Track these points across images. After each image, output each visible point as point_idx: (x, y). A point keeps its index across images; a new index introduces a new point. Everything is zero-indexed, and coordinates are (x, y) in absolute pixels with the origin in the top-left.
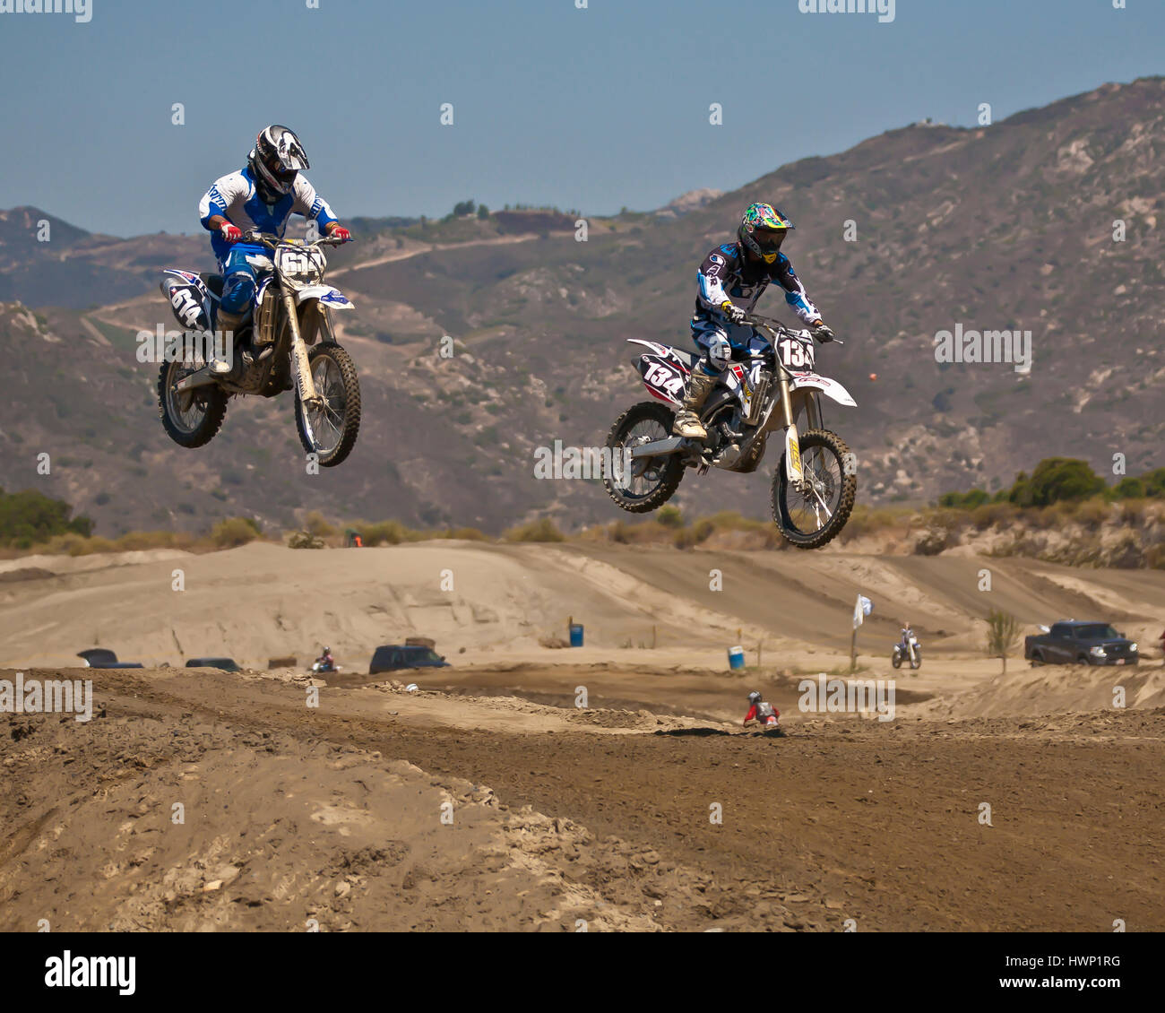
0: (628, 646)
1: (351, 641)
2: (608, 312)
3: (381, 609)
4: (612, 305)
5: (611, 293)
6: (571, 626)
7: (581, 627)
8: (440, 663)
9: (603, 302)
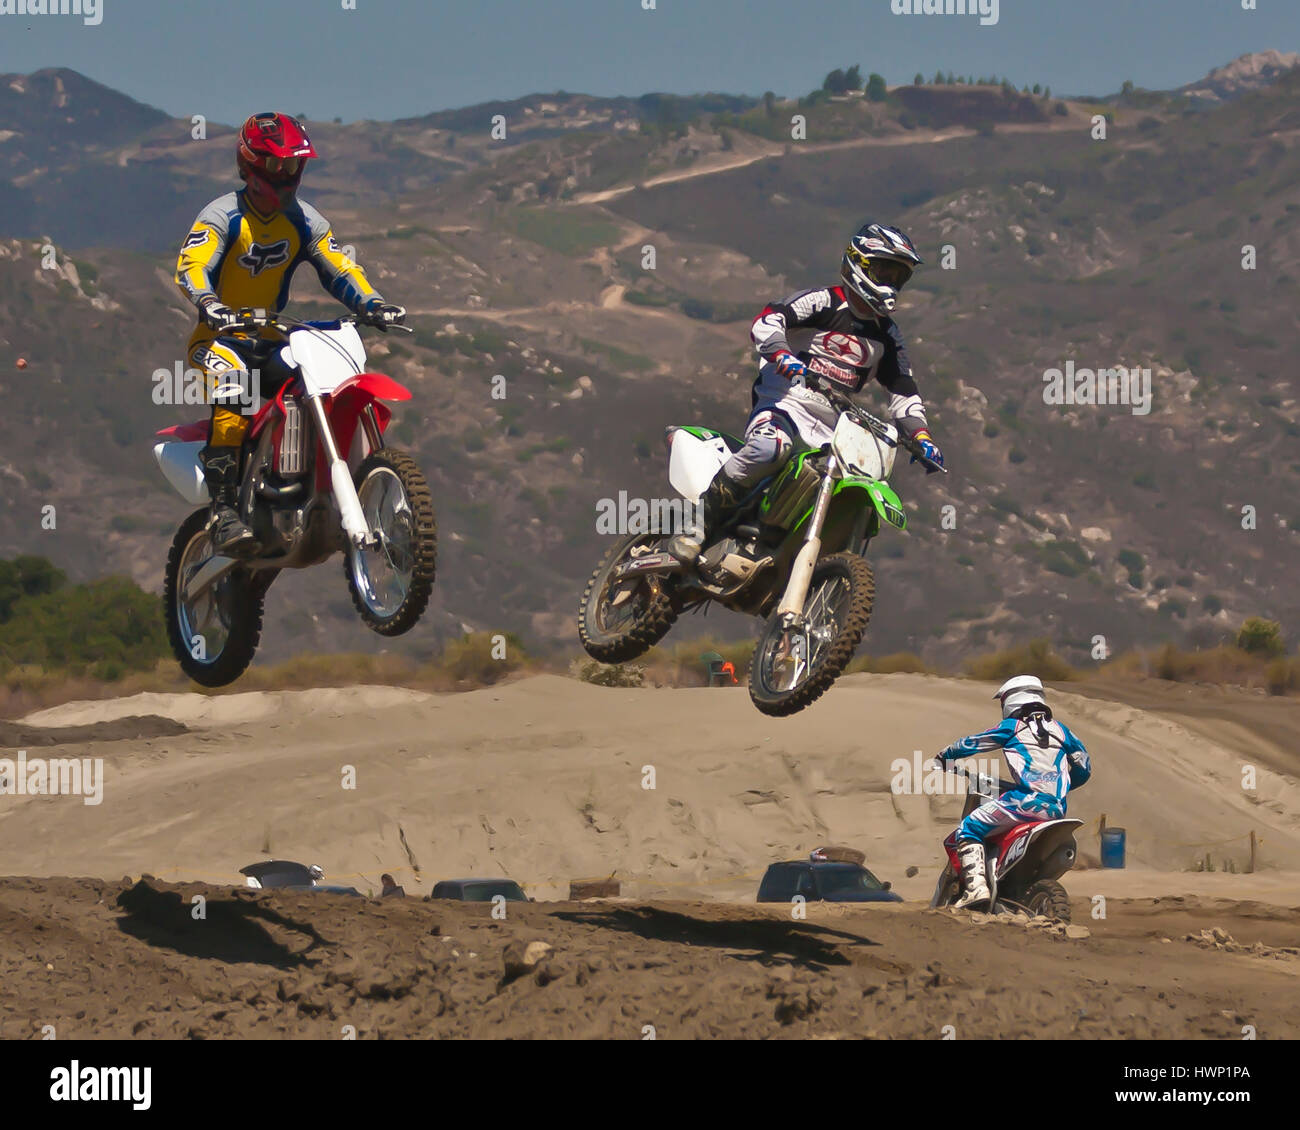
0: (1206, 867)
1: (717, 851)
2: (1097, 269)
3: (770, 797)
4: (1106, 257)
5: (1103, 234)
6: (1103, 831)
7: (1122, 833)
8: (883, 893)
9: (1090, 252)
